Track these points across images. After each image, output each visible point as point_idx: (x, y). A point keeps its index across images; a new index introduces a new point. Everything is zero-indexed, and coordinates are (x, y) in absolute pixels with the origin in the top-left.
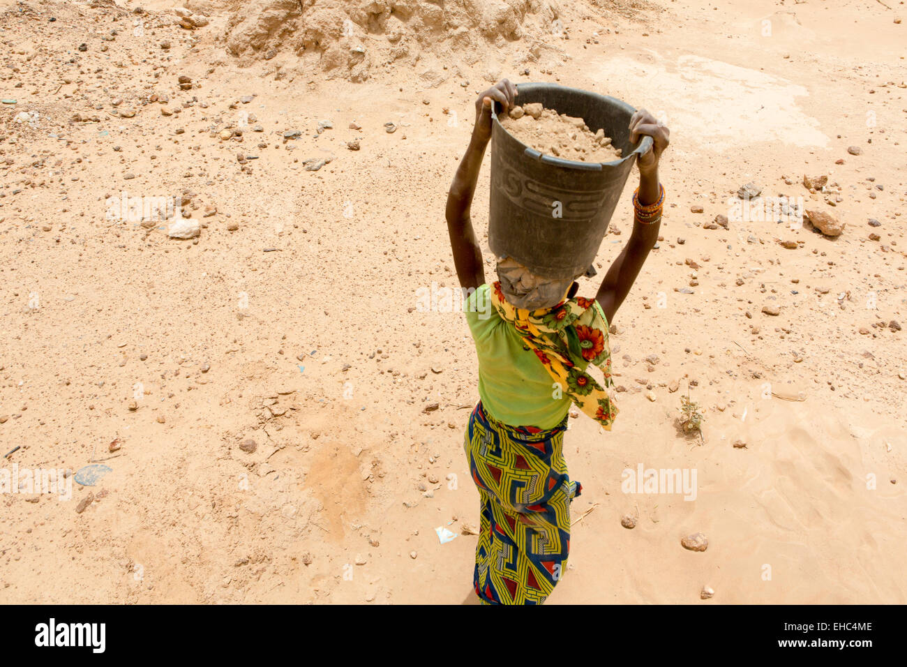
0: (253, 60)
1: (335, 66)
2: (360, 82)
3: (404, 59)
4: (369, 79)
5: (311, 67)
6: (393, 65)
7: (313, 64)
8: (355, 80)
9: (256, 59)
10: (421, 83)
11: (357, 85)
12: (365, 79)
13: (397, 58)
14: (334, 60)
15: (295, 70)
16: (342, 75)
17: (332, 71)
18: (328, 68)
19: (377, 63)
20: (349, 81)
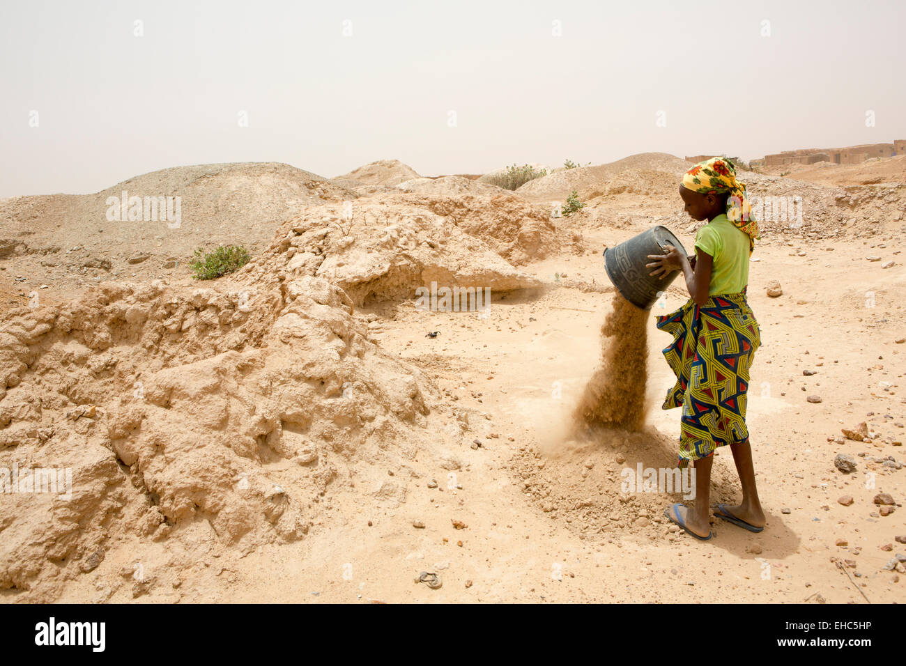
0: (60, 583)
1: (248, 530)
2: (300, 539)
3: (335, 482)
4: (312, 529)
5: (203, 548)
6: (327, 495)
7: (204, 541)
8: (292, 538)
9: (66, 579)
10: (383, 505)
11: (298, 544)
12: (306, 532)
13: (327, 483)
14: (242, 521)
15: (172, 565)
16: (264, 540)
17: (243, 540)
18: (236, 538)
19: (306, 502)
20: (280, 544)
